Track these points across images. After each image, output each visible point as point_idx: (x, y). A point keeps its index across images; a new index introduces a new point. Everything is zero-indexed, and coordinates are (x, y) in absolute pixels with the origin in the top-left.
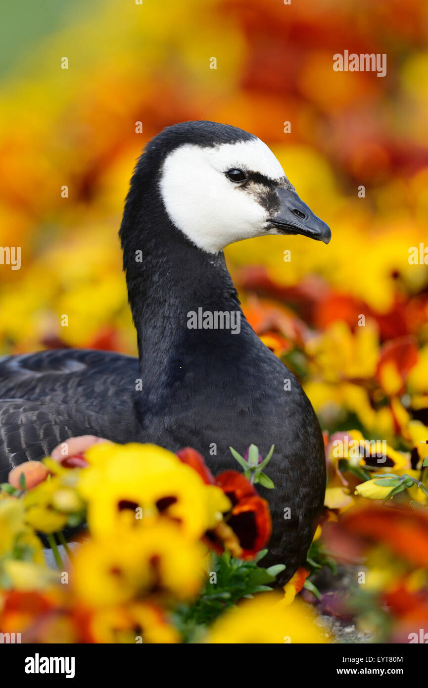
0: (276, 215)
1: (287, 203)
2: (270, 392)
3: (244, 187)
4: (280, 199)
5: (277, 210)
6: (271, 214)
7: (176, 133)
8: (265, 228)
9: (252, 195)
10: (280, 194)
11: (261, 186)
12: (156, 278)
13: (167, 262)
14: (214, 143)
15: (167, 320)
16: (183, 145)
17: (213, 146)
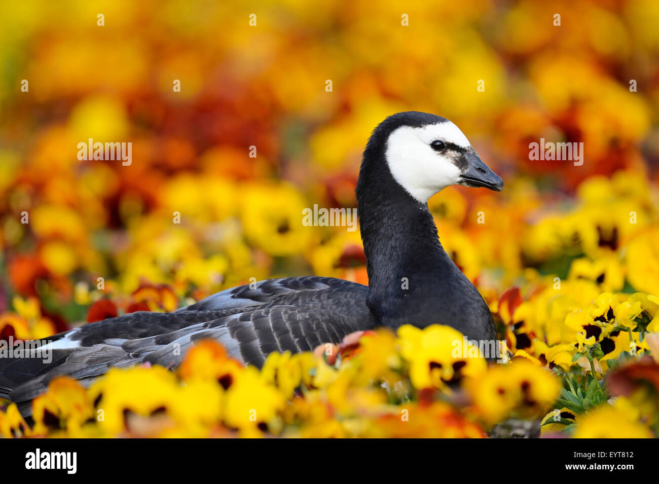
0: (466, 171)
1: (473, 164)
2: (469, 300)
3: (443, 153)
4: (468, 161)
5: (466, 168)
6: (462, 171)
7: (395, 119)
8: (459, 182)
9: (449, 159)
10: (468, 157)
11: (455, 152)
12: (385, 220)
13: (392, 209)
14: (422, 125)
15: (394, 249)
16: (401, 126)
17: (421, 127)
